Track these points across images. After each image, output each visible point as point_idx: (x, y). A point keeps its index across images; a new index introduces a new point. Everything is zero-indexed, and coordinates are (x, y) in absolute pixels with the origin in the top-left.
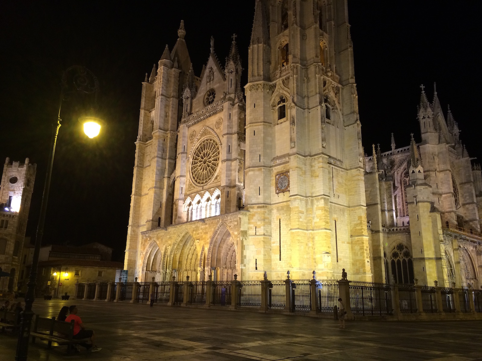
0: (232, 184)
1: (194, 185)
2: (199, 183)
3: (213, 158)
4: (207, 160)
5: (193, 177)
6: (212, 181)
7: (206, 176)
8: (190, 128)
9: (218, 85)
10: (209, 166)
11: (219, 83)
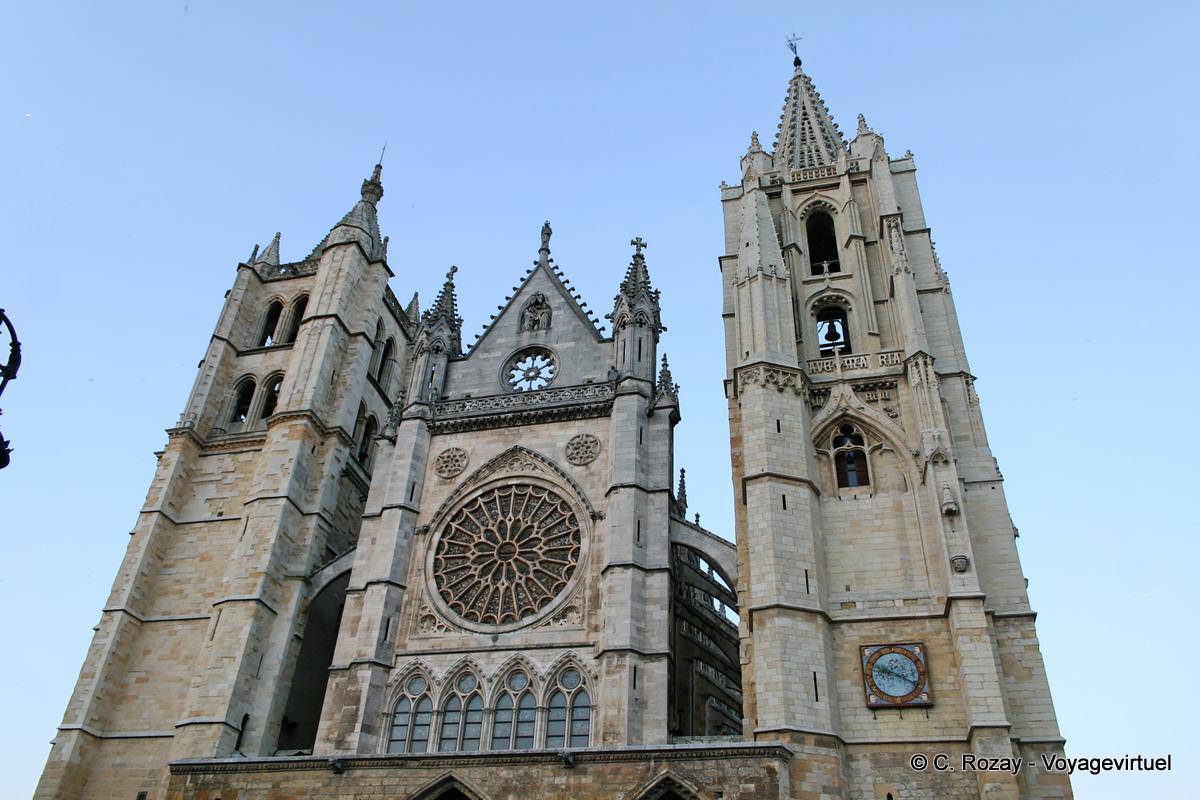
0: (647, 647)
1: (443, 622)
2: (469, 616)
3: (546, 548)
4: (518, 550)
5: (441, 593)
6: (543, 622)
7: (507, 603)
8: (439, 438)
9: (572, 344)
10: (524, 569)
11: (574, 340)
